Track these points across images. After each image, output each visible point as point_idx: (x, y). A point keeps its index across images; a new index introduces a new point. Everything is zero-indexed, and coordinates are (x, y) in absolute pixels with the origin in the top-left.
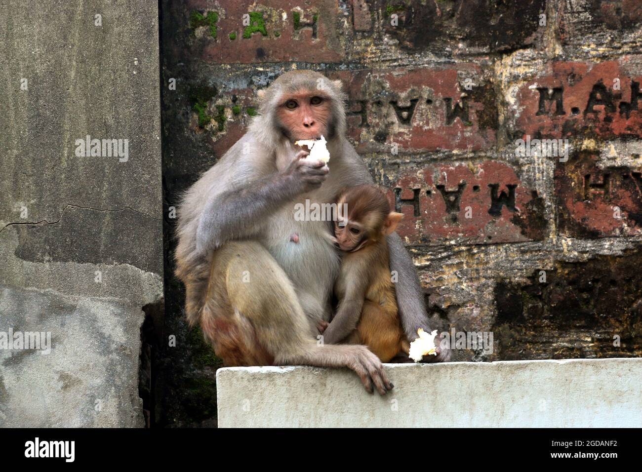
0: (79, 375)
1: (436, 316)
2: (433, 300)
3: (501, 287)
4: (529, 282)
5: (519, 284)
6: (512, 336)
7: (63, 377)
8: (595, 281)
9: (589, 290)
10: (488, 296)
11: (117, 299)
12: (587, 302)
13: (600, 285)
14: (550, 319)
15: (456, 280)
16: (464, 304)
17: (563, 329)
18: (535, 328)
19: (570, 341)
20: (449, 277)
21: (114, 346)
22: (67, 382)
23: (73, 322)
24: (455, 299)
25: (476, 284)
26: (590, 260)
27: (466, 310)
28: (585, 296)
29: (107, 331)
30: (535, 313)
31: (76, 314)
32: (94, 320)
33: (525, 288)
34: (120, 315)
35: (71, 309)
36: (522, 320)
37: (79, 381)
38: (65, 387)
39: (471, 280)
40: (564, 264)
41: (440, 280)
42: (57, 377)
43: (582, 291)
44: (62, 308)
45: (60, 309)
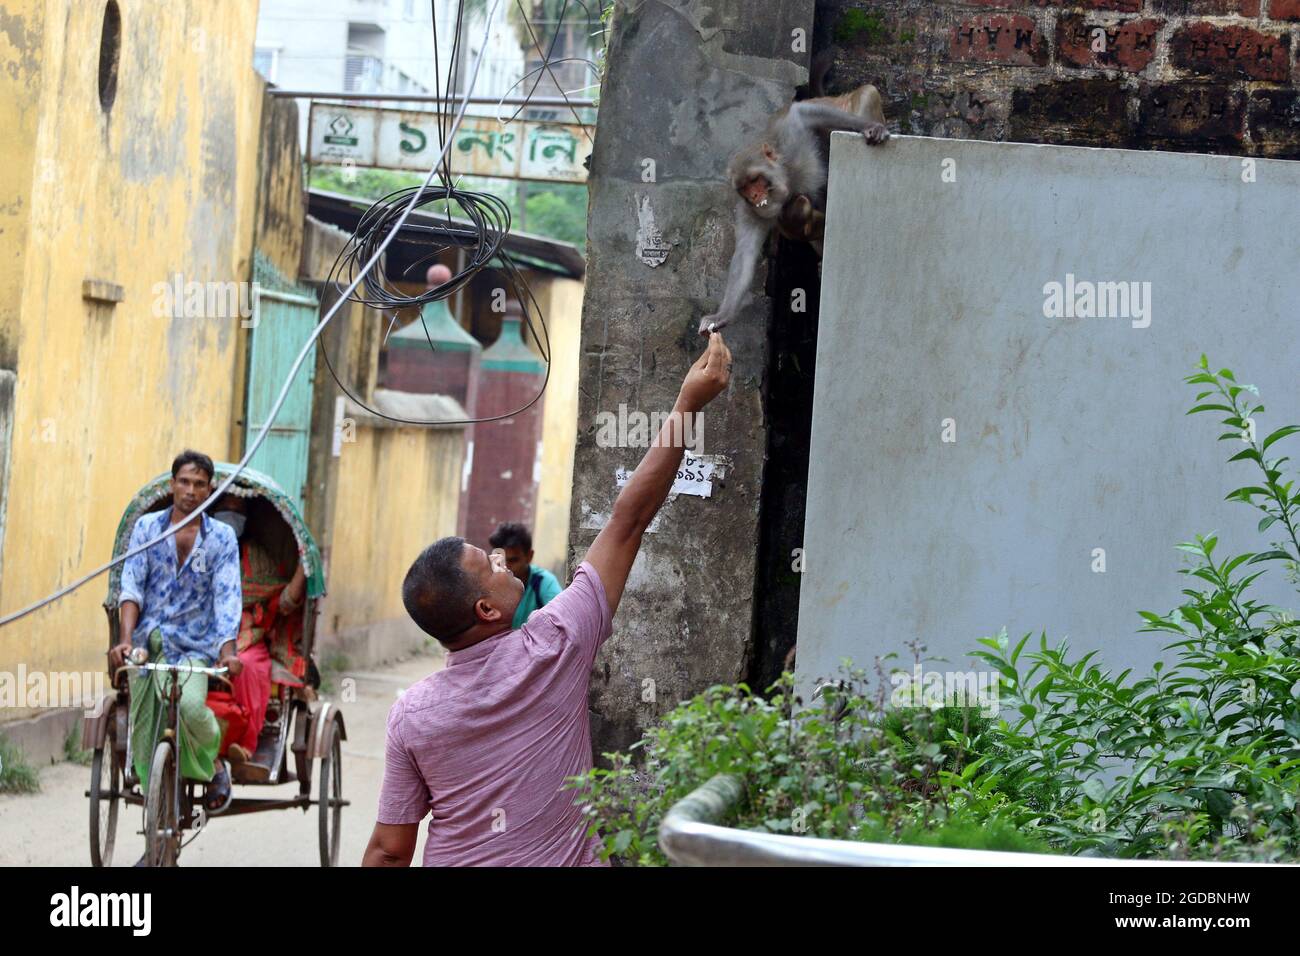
0: (754, 125)
1: (976, 106)
2: (975, 97)
3: (1017, 93)
4: (1034, 91)
5: (1028, 92)
6: (1021, 123)
7: (744, 125)
8: (1074, 94)
9: (1070, 99)
10: (1009, 97)
11: (781, 81)
12: (1068, 106)
13: (1076, 97)
14: (1045, 115)
15: (990, 86)
16: (993, 101)
17: (1052, 121)
18: (1035, 119)
19: (1056, 129)
20: (986, 83)
21: (776, 109)
22: (746, 128)
23: (753, 93)
24: (988, 98)
25: (1002, 90)
26: (1072, 81)
27: (995, 104)
28: (1067, 102)
29: (773, 100)
30: (1037, 110)
31: (756, 90)
32: (765, 92)
33: (1032, 94)
34: (781, 91)
35: (753, 85)
36: (1028, 113)
37: (754, 129)
38: (745, 131)
39: (999, 86)
40: (1057, 82)
41: (981, 85)
42: (740, 125)
43: (1066, 99)
44: (748, 84)
45: (746, 84)
